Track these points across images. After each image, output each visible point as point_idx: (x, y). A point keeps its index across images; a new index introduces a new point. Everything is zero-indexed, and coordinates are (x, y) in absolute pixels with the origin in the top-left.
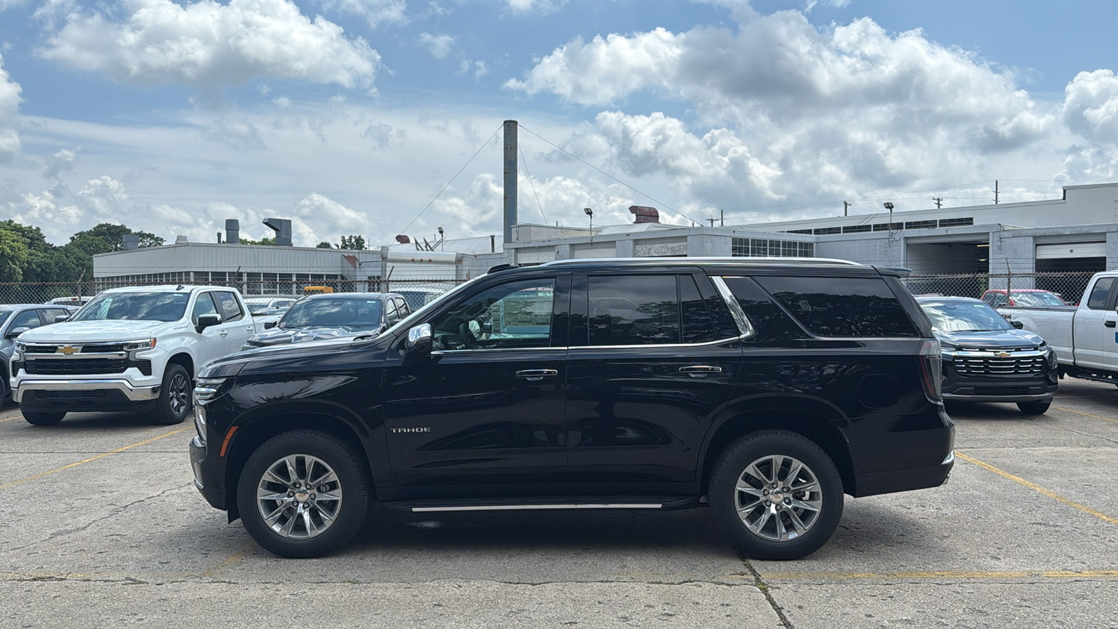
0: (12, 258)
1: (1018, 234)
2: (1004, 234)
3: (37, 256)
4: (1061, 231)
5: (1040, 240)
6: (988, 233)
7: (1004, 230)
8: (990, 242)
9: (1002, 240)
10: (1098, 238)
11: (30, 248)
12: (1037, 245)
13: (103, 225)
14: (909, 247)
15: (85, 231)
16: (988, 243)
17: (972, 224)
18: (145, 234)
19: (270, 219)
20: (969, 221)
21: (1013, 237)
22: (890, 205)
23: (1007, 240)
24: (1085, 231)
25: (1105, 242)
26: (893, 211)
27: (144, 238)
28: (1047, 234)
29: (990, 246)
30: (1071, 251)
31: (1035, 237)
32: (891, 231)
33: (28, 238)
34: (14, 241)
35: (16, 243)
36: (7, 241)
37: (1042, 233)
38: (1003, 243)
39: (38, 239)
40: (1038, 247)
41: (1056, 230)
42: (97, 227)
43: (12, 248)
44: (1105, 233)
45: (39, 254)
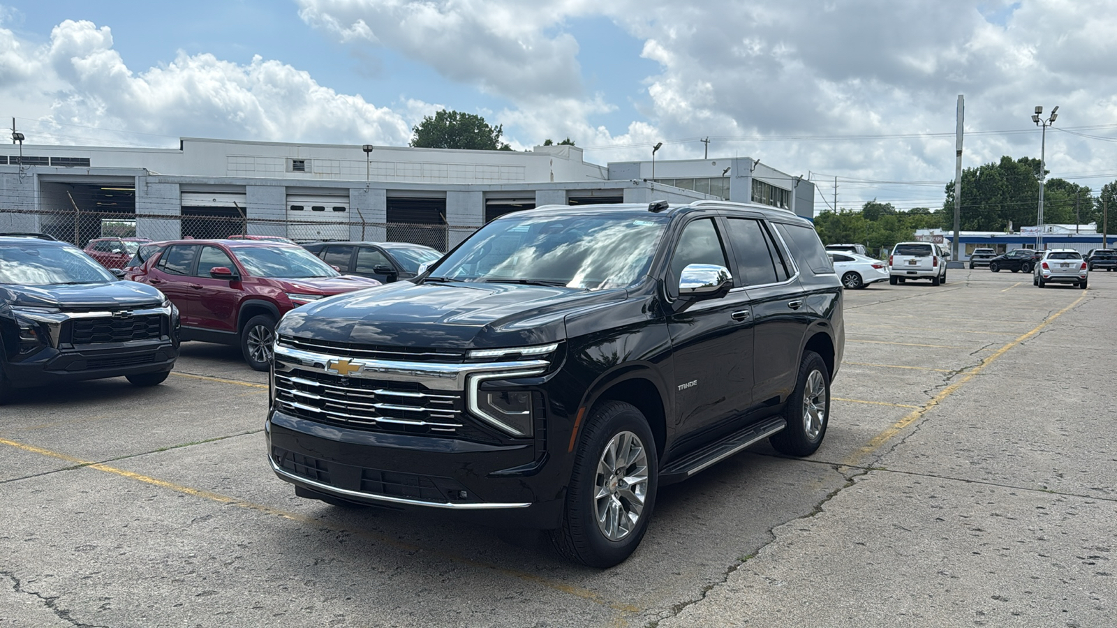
1: (164, 181)
2: (149, 179)
4: (205, 181)
5: (186, 187)
6: (134, 177)
7: (149, 175)
8: (137, 186)
9: (149, 185)
10: (240, 189)
12: (182, 192)
14: (43, 185)
16: (134, 187)
17: (89, 165)
20: (85, 162)
21: (159, 183)
22: (20, 136)
23: (154, 185)
24: (227, 182)
25: (245, 194)
26: (23, 143)
28: (193, 182)
29: (136, 190)
30: (214, 200)
31: (181, 185)
32: (22, 166)
37: (188, 181)
38: (149, 188)
40: (183, 194)
41: (201, 179)
44: (245, 186)
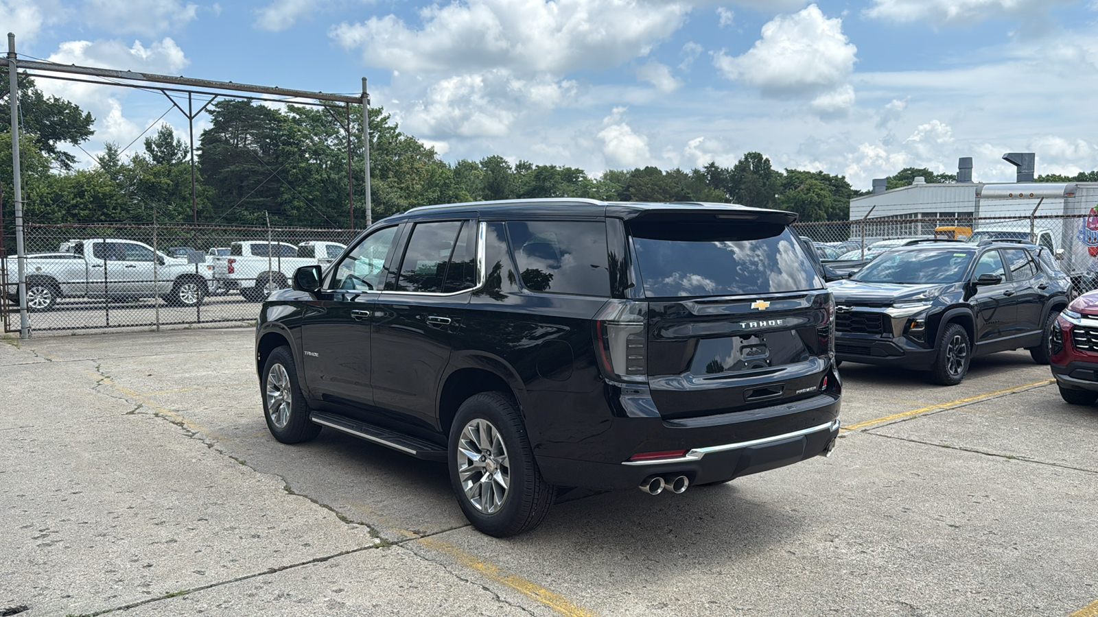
0: (819, 205)
3: (840, 201)
11: (835, 195)
13: (907, 170)
15: (891, 176)
18: (947, 176)
19: (1009, 154)
27: (946, 180)
33: (834, 186)
34: (822, 189)
35: (822, 192)
36: (816, 190)
39: (842, 186)
42: (902, 172)
43: (818, 195)
45: (842, 200)
